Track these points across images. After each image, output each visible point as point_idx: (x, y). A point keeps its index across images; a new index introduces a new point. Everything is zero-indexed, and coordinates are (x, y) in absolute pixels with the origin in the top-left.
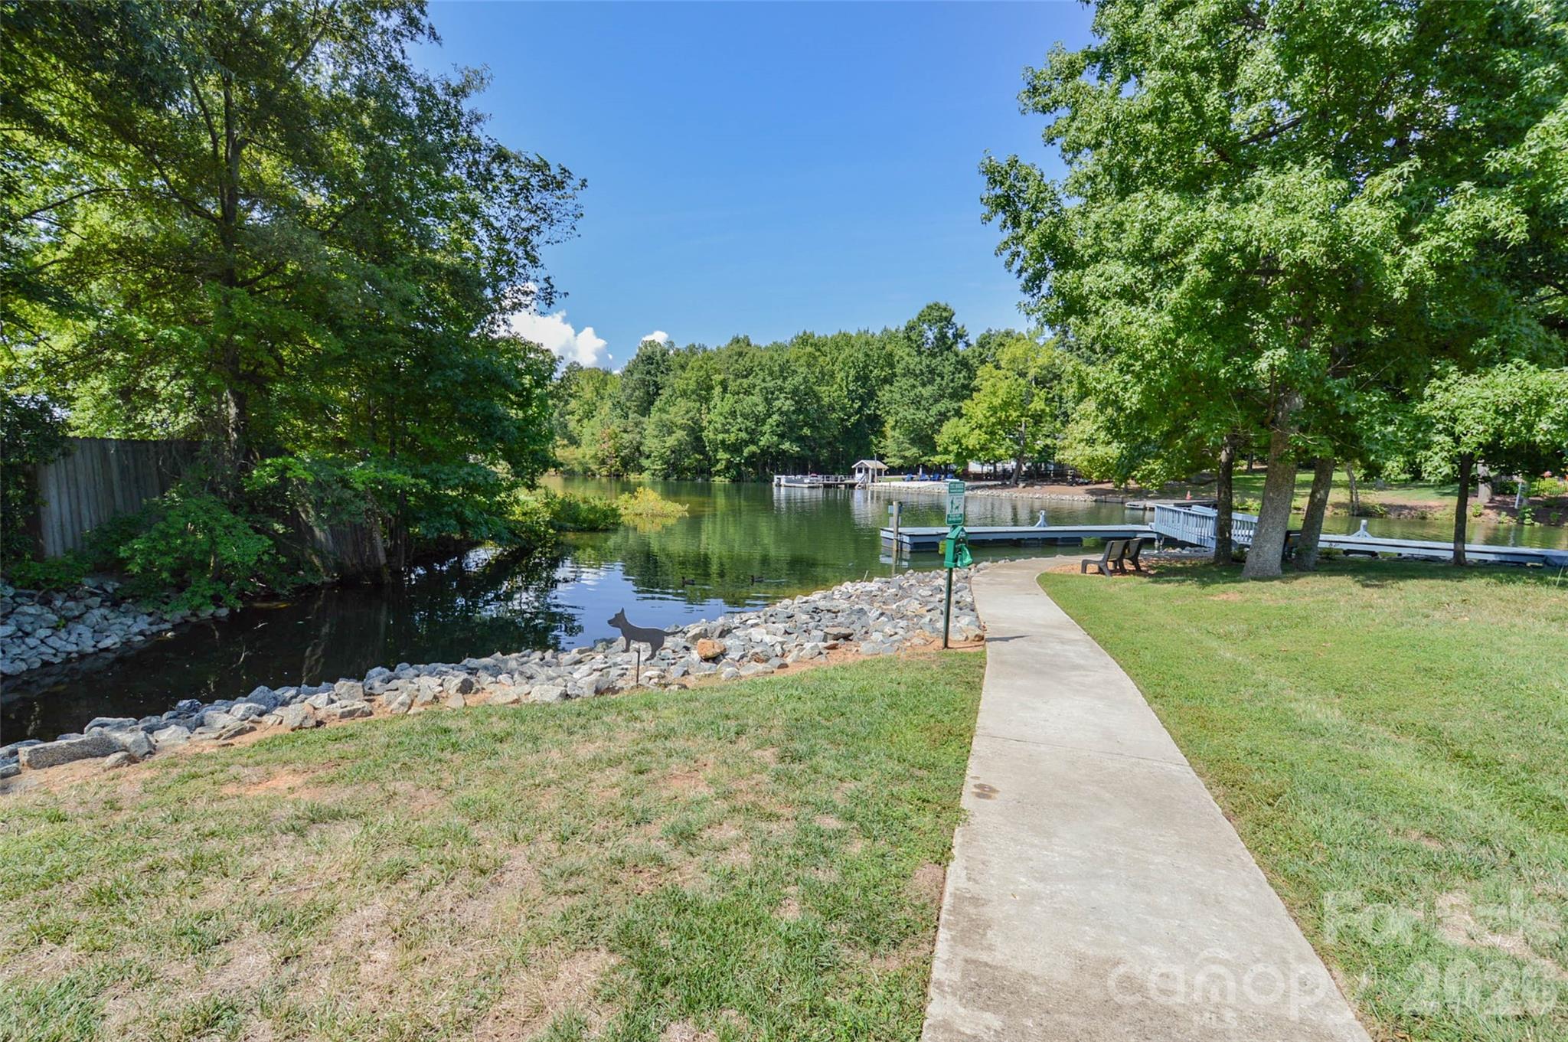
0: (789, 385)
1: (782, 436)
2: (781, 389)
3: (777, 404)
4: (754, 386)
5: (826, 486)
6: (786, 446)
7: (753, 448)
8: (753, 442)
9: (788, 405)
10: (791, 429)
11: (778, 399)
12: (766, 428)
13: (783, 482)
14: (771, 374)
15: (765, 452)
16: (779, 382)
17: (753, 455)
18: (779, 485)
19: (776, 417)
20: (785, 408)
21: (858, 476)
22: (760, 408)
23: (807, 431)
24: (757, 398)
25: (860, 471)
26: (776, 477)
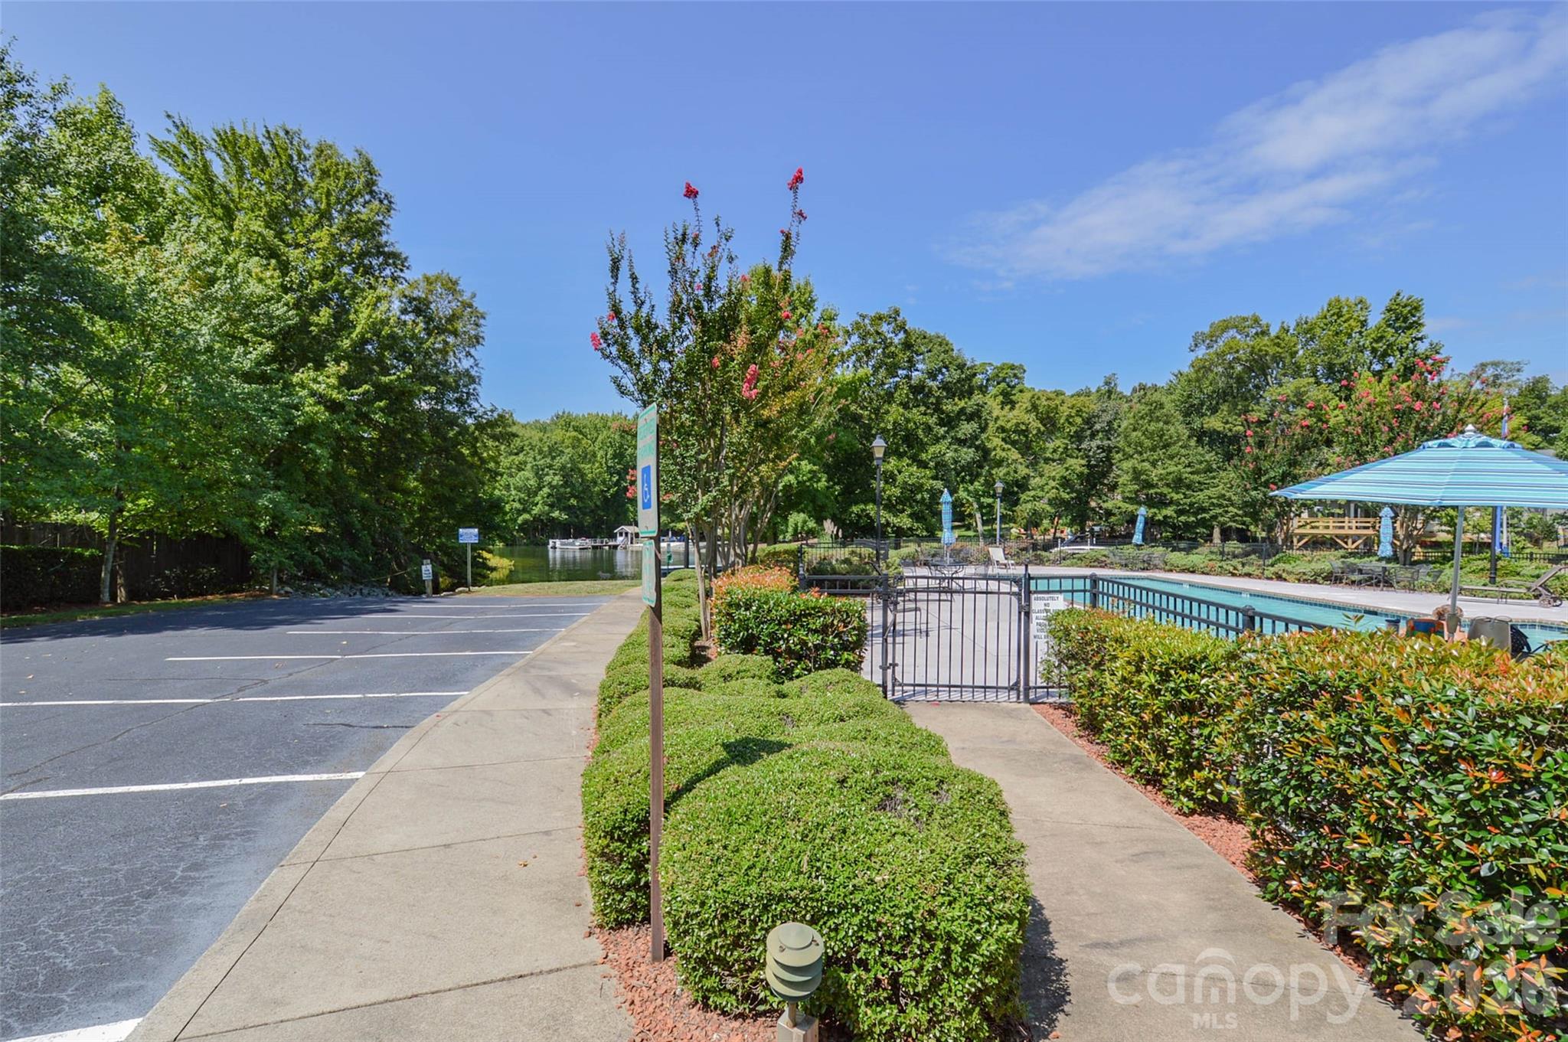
0: (558, 462)
1: (552, 506)
2: (550, 467)
3: (548, 479)
4: (525, 463)
5: (595, 548)
6: (556, 514)
7: (526, 516)
8: (525, 510)
9: (557, 480)
10: (559, 500)
11: (547, 474)
12: (538, 498)
13: (558, 544)
14: (540, 452)
15: (537, 519)
16: (548, 460)
17: (526, 522)
18: (554, 548)
19: (546, 490)
20: (554, 483)
21: (620, 539)
22: (532, 482)
23: (573, 502)
24: (528, 473)
25: (621, 535)
26: (551, 541)
